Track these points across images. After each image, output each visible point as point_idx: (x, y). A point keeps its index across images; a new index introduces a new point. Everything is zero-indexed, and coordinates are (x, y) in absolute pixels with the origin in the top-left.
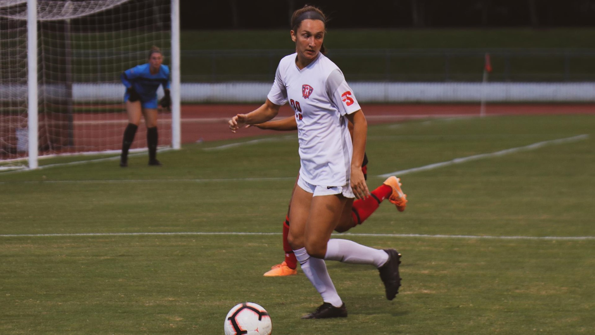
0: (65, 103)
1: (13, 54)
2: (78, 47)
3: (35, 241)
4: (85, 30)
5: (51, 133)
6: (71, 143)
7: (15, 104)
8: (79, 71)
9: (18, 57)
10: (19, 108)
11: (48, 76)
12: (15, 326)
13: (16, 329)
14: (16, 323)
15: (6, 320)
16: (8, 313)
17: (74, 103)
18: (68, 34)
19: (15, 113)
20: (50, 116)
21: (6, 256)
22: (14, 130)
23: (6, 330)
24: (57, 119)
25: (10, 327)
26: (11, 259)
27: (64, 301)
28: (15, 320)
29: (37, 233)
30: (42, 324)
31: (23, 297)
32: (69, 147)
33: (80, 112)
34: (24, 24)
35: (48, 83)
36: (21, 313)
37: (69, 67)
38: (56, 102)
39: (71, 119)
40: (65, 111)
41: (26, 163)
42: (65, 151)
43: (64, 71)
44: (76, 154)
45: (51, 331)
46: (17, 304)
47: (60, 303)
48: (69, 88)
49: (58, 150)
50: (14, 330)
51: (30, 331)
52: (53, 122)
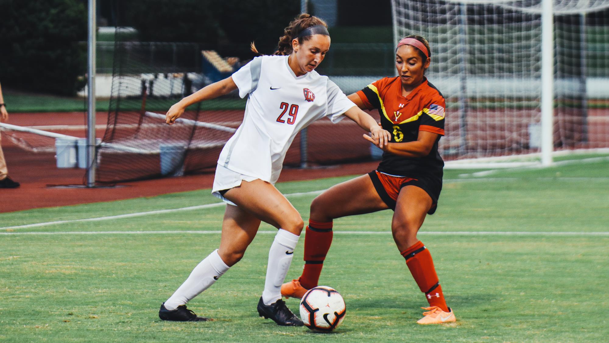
0: (580, 98)
1: (528, 47)
2: (594, 41)
3: (549, 239)
4: (601, 24)
5: (565, 129)
6: (586, 139)
7: (529, 99)
8: (594, 66)
9: (532, 51)
10: (533, 103)
11: (563, 70)
12: (530, 325)
13: (531, 329)
14: (530, 322)
15: (521, 319)
16: (522, 313)
17: (588, 99)
18: (584, 27)
19: (529, 108)
20: (564, 111)
21: (521, 254)
22: (527, 126)
23: (521, 330)
24: (572, 114)
25: (525, 326)
26: (525, 257)
27: (579, 301)
28: (529, 320)
29: (552, 231)
30: (558, 324)
31: (538, 296)
32: (583, 143)
33: (595, 108)
34: (538, 17)
35: (563, 77)
36: (536, 313)
37: (584, 61)
38: (571, 98)
39: (585, 115)
40: (580, 107)
41: (539, 160)
42: (580, 147)
43: (579, 65)
44: (591, 151)
45: (566, 332)
46: (531, 303)
47: (576, 304)
48: (583, 82)
49: (572, 146)
50: (529, 330)
51: (545, 331)
52: (568, 118)
